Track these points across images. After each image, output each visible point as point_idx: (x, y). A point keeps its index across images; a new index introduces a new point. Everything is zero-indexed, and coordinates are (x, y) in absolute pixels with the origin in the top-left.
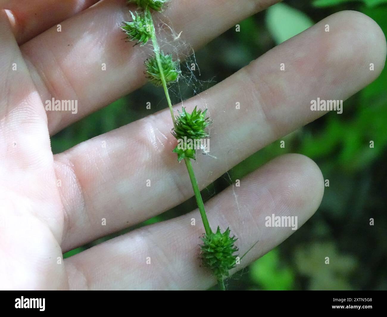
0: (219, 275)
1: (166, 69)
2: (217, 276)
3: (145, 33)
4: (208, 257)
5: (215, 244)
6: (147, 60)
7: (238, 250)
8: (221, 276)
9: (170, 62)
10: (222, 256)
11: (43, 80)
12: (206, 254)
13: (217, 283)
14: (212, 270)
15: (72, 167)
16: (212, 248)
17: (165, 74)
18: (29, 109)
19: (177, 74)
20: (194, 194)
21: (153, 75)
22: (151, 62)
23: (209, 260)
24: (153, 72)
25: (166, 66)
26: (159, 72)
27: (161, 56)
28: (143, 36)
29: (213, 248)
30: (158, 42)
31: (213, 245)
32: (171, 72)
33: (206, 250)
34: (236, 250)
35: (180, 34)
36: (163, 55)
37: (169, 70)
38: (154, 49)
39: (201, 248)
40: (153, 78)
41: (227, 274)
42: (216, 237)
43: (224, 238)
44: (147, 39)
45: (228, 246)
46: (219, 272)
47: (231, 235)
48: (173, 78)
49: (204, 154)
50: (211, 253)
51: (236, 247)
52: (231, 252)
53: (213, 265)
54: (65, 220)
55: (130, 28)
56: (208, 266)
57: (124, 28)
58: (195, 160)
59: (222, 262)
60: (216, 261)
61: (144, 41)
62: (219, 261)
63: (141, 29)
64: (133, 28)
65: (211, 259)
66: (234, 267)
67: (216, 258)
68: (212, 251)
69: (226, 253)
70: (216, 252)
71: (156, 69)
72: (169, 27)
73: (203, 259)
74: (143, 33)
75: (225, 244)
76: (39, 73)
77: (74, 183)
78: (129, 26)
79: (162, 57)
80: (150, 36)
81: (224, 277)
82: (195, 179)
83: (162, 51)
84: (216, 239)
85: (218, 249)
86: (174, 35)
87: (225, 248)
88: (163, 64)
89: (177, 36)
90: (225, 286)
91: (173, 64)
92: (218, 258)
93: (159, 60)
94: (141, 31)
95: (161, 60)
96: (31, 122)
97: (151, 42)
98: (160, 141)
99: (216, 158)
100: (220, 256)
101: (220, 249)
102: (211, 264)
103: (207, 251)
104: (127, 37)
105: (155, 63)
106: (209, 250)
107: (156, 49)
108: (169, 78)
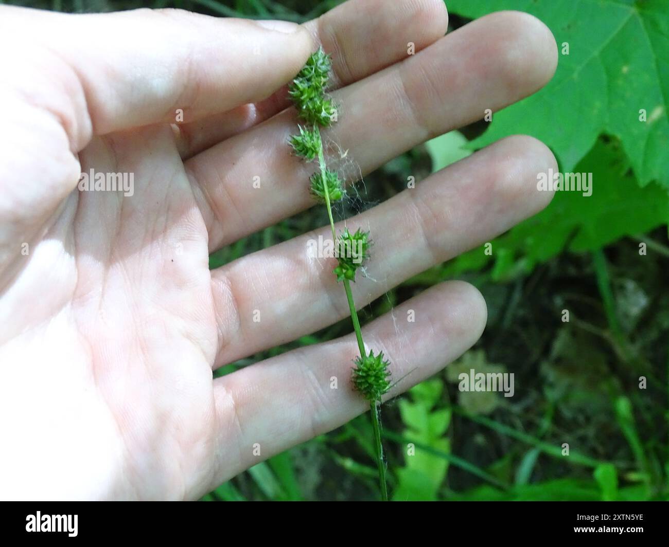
0: (372, 400)
1: (331, 187)
2: (369, 401)
3: (312, 150)
4: (359, 381)
5: (367, 368)
6: (313, 175)
7: (390, 375)
8: (374, 401)
9: (335, 180)
10: (374, 380)
11: (206, 197)
12: (358, 377)
13: (369, 408)
14: (364, 394)
15: (229, 285)
16: (363, 371)
17: (330, 192)
18: (189, 227)
19: (342, 193)
20: (350, 315)
21: (318, 192)
22: (316, 178)
23: (361, 384)
24: (318, 189)
25: (331, 185)
26: (323, 190)
27: (326, 173)
28: (310, 152)
29: (366, 372)
30: (325, 159)
31: (365, 368)
32: (336, 191)
33: (358, 373)
34: (389, 374)
35: (347, 151)
36: (329, 173)
37: (334, 189)
38: (320, 165)
39: (353, 371)
40: (317, 195)
41: (379, 399)
42: (369, 360)
43: (377, 363)
44: (314, 155)
45: (380, 370)
46: (371, 397)
47: (384, 359)
48: (338, 197)
49: (363, 276)
50: (362, 377)
51: (390, 372)
52: (383, 376)
53: (365, 389)
54: (219, 339)
55: (297, 143)
56: (359, 390)
57: (291, 142)
58: (354, 282)
59: (375, 387)
60: (368, 385)
61: (310, 157)
62: (371, 385)
63: (309, 145)
64: (301, 143)
65: (363, 382)
66: (387, 392)
67: (367, 382)
68: (364, 374)
69: (377, 378)
70: (368, 375)
71: (320, 187)
72: (336, 144)
73: (355, 382)
74: (310, 148)
75: (377, 368)
76: (202, 189)
77: (230, 301)
78: (297, 141)
79: (328, 175)
80: (317, 153)
81: (377, 403)
82: (353, 301)
83: (329, 168)
84: (368, 362)
85: (370, 373)
86: (340, 152)
87: (377, 371)
88: (328, 182)
89: (344, 153)
90: (378, 412)
91: (338, 182)
92: (369, 381)
93: (324, 177)
94: (309, 147)
95: (327, 178)
96: (191, 240)
97: (318, 159)
98: (319, 262)
99: (375, 281)
100: (371, 380)
101: (372, 373)
102: (363, 387)
103: (359, 375)
104: (294, 152)
105: (320, 181)
106: (360, 374)
107: (323, 166)
108: (333, 197)
